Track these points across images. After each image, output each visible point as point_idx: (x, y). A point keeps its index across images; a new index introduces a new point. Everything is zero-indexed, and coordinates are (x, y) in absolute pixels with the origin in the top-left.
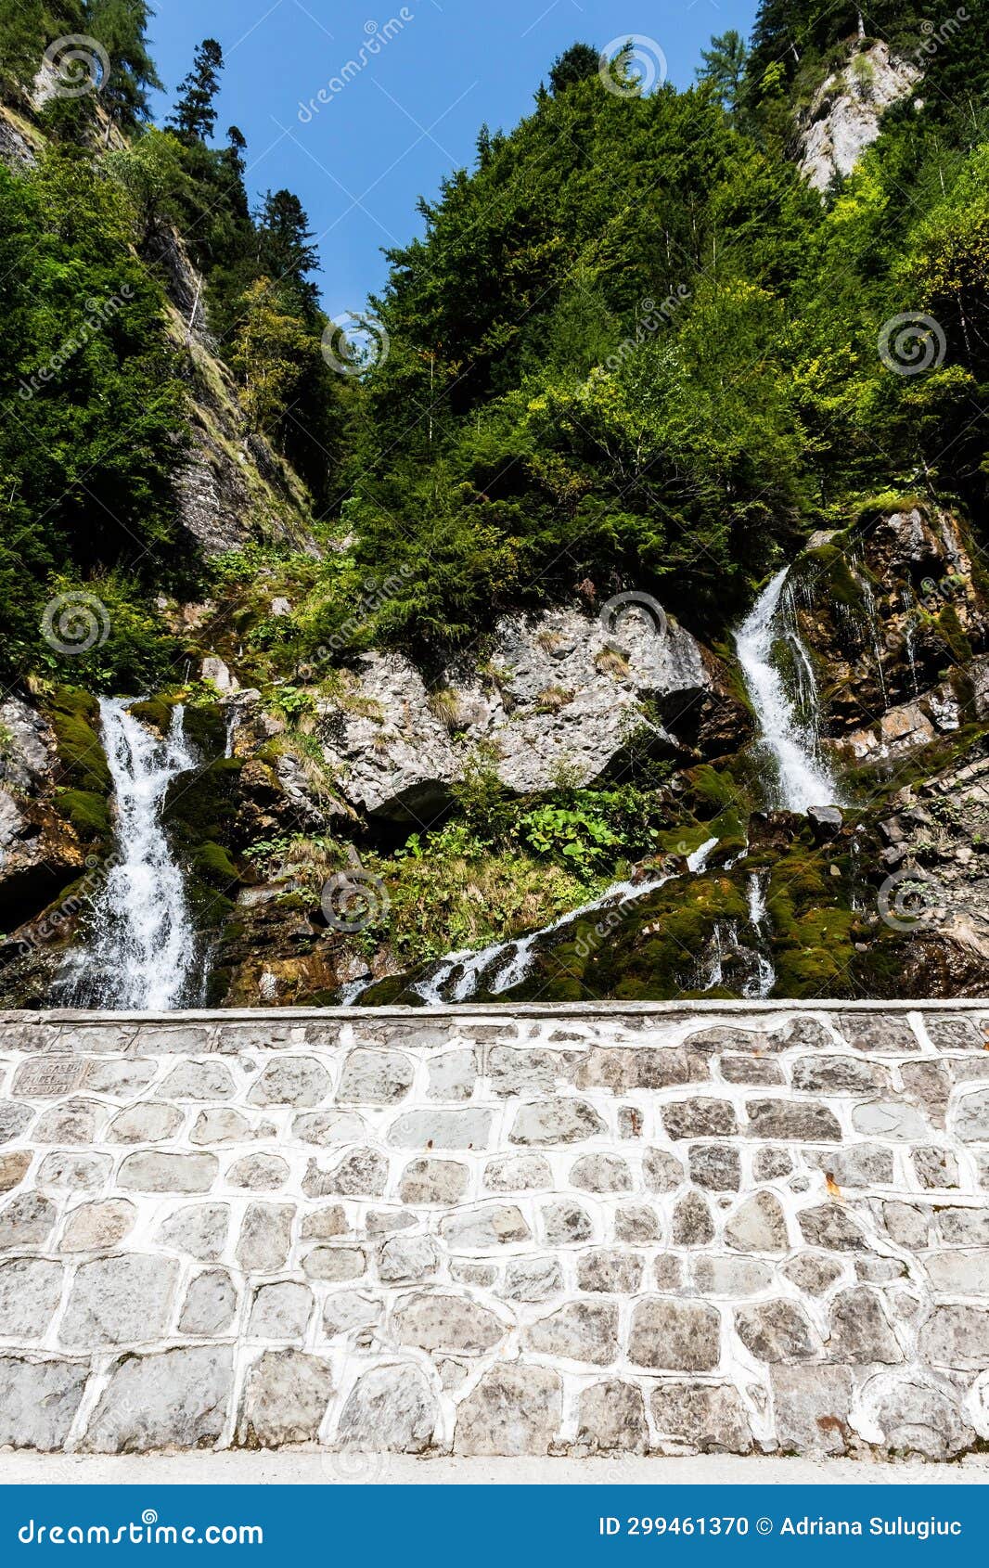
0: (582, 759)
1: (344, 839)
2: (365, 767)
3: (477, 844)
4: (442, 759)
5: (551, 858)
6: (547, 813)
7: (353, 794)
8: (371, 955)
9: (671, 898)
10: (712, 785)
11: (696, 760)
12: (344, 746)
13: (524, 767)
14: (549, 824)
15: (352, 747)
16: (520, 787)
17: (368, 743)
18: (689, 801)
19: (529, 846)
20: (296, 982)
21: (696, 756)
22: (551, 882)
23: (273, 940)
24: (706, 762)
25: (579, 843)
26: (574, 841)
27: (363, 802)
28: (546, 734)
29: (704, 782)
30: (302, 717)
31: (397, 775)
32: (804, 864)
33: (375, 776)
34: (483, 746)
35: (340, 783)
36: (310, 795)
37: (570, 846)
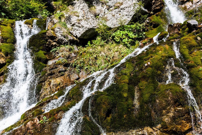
0: (125, 18)
1: (73, 45)
2: (76, 27)
3: (103, 42)
4: (93, 23)
5: (120, 43)
6: (118, 32)
7: (74, 34)
8: (79, 73)
9: (152, 53)
10: (156, 19)
11: (152, 15)
12: (71, 23)
13: (113, 22)
14: (119, 35)
15: (73, 23)
16: (112, 27)
17: (76, 22)
18: (151, 24)
19: (115, 40)
20: (60, 83)
21: (152, 14)
22: (121, 49)
23: (54, 73)
24: (154, 15)
25: (126, 38)
26: (125, 38)
27: (77, 35)
28: (117, 13)
29: (154, 19)
30: (62, 18)
31: (83, 28)
32: (189, 38)
33: (78, 29)
34: (103, 18)
35: (71, 32)
36: (63, 36)
37: (124, 40)
